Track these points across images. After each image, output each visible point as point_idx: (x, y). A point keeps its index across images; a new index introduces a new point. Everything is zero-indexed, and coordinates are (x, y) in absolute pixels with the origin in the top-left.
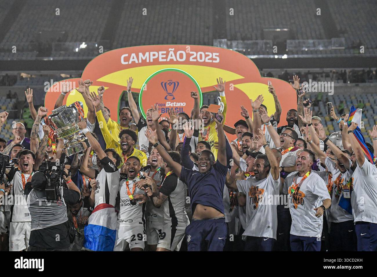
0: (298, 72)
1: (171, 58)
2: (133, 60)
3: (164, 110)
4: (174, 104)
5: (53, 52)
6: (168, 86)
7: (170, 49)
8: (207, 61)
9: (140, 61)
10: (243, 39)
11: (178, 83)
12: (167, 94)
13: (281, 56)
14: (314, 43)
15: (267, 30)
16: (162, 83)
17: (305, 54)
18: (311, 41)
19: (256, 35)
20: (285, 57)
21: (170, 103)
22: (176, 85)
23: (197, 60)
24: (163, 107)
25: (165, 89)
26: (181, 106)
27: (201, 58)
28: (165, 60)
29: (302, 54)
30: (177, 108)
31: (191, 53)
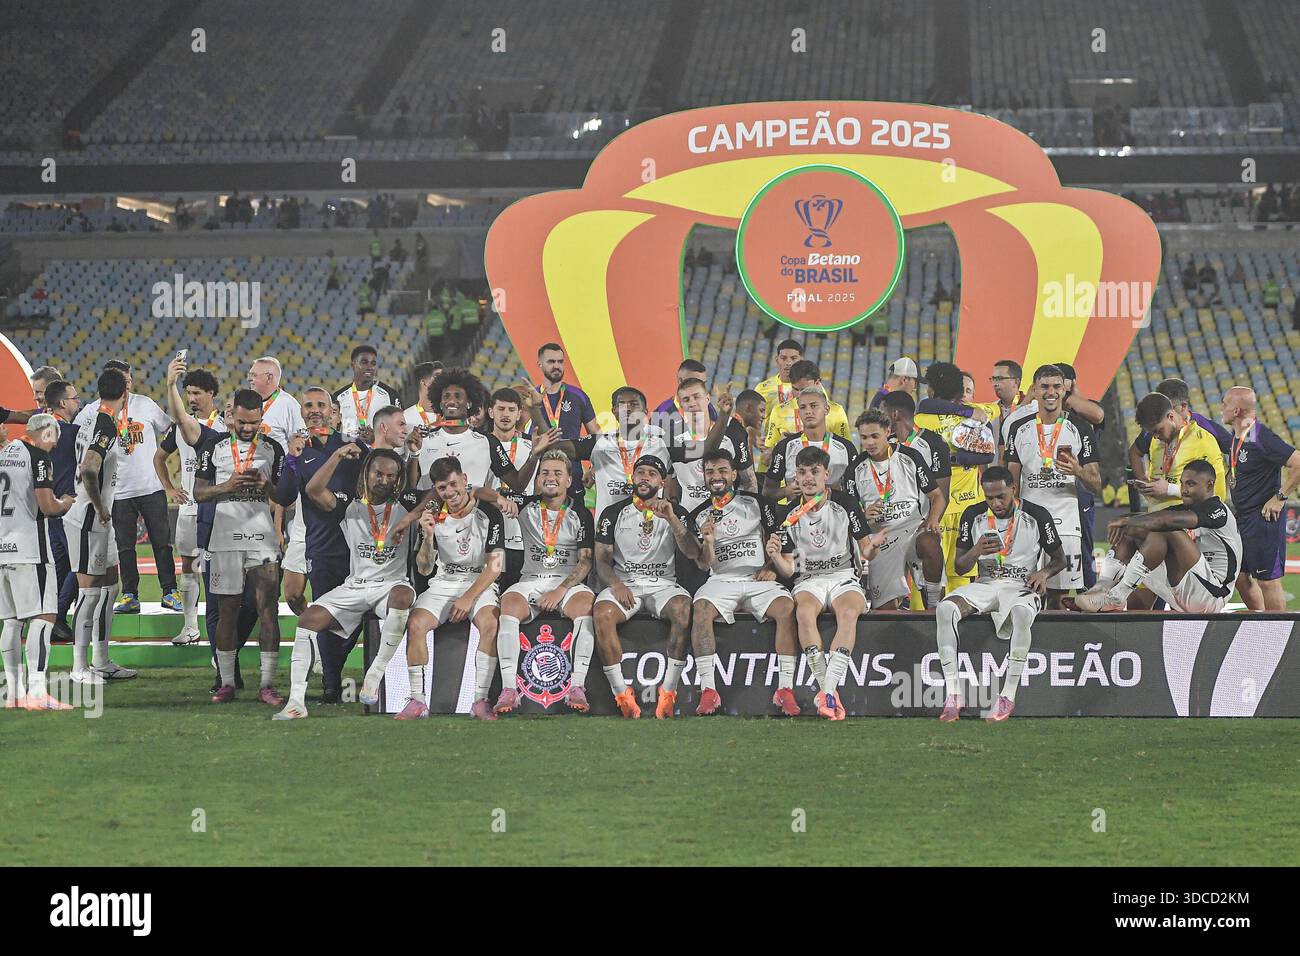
0: (1159, 192)
1: (823, 136)
2: (721, 142)
3: (802, 276)
4: (831, 260)
5: (513, 140)
6: (812, 210)
7: (819, 113)
8: (917, 144)
9: (739, 146)
10: (1015, 106)
11: (840, 203)
12: (810, 233)
13: (1115, 149)
14: (1201, 115)
15: (1078, 81)
16: (797, 204)
18: (1194, 112)
20: (1126, 151)
21: (818, 255)
22: (834, 209)
23: (891, 142)
24: (799, 266)
25: (805, 219)
26: (848, 263)
27: (901, 137)
28: (805, 142)
29: (1171, 145)
30: (836, 269)
31: (875, 122)
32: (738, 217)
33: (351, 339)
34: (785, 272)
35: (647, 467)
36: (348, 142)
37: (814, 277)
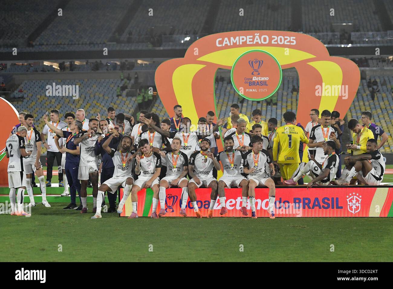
0: (360, 58)
1: (257, 41)
2: (226, 43)
3: (251, 84)
4: (260, 79)
5: (163, 43)
6: (254, 64)
7: (256, 34)
8: (286, 43)
9: (232, 44)
10: (316, 32)
11: (262, 61)
12: (253, 71)
13: (346, 45)
14: (373, 34)
15: (335, 24)
16: (249, 62)
17: (366, 44)
19: (326, 29)
20: (350, 45)
21: (256, 77)
22: (260, 63)
23: (278, 43)
24: (250, 81)
25: (252, 66)
26: (265, 80)
27: (281, 41)
28: (252, 43)
30: (261, 82)
31: (273, 37)
32: (231, 66)
34: (246, 83)
35: (205, 142)
36: (113, 44)
37: (255, 84)
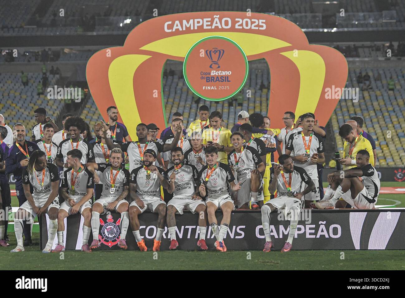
2: (177, 28)
3: (209, 79)
4: (220, 73)
5: (97, 27)
6: (213, 54)
8: (253, 28)
9: (184, 29)
11: (224, 51)
12: (212, 63)
13: (330, 29)
16: (207, 51)
17: (355, 27)
18: (361, 14)
19: (305, 8)
20: (335, 30)
21: (215, 71)
22: (221, 53)
23: (243, 27)
24: (208, 76)
25: (210, 57)
26: (227, 74)
27: (247, 25)
28: (210, 27)
29: (352, 27)
30: (222, 77)
31: (237, 19)
32: (184, 57)
33: (35, 105)
34: (202, 78)
35: (148, 154)
36: (33, 28)
37: (213, 80)
